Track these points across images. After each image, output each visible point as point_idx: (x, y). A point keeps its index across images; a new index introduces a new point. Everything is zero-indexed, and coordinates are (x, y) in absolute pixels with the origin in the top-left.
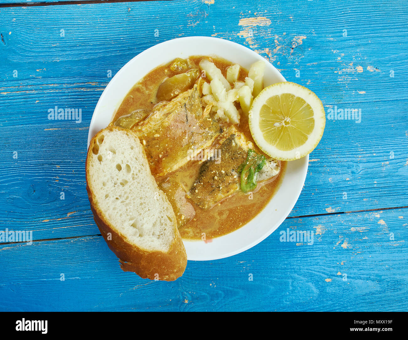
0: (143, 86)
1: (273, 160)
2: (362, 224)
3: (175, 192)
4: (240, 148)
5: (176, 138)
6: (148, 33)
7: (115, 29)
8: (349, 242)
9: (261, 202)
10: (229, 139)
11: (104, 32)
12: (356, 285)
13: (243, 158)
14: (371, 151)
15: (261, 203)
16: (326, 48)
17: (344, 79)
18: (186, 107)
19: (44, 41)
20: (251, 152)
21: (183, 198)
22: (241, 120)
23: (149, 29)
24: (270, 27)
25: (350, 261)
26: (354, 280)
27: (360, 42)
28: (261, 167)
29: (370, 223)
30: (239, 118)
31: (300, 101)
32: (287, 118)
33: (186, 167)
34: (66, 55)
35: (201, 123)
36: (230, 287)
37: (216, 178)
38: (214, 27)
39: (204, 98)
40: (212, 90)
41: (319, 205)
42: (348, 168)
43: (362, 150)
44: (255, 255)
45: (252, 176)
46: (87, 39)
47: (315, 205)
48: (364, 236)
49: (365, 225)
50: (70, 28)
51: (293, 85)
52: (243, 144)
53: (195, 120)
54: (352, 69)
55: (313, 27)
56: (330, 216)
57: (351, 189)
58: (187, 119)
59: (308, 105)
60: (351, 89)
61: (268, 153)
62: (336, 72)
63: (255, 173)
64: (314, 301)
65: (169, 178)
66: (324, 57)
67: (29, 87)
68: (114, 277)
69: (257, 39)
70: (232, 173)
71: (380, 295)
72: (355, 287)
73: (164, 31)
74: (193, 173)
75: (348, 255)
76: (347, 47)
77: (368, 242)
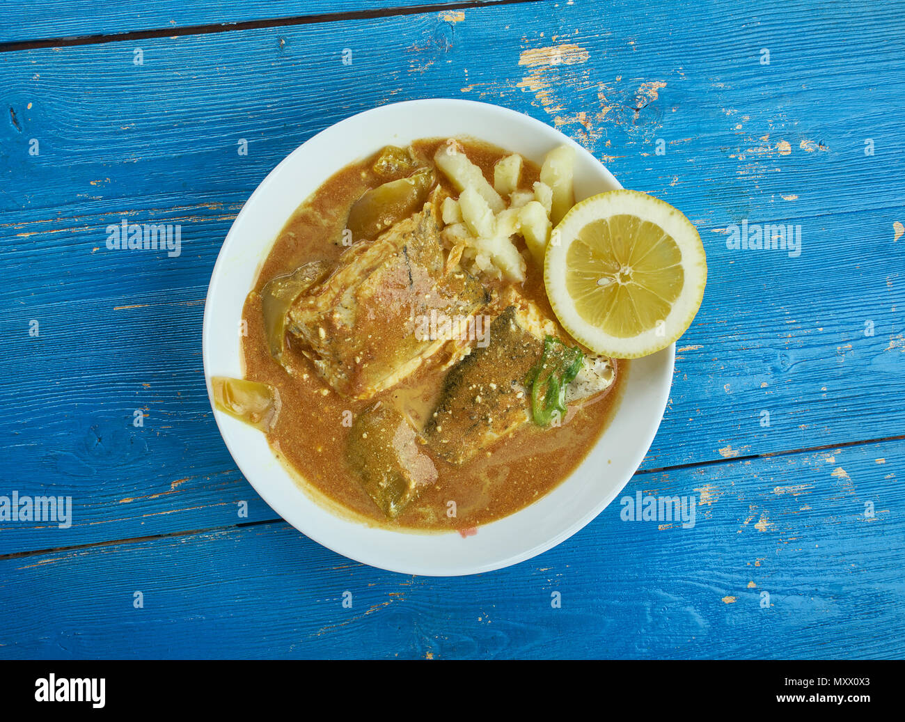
0: (315, 210)
1: (599, 356)
2: (797, 479)
3: (394, 433)
4: (528, 336)
5: (388, 321)
6: (325, 90)
7: (255, 87)
8: (770, 517)
9: (577, 445)
10: (502, 316)
11: (230, 94)
12: (787, 607)
13: (535, 356)
14: (812, 323)
15: (578, 447)
16: (710, 106)
17: (751, 171)
18: (407, 255)
19: (103, 120)
20: (552, 342)
21: (412, 443)
22: (527, 273)
23: (327, 82)
24: (588, 65)
25: (773, 559)
26: (783, 597)
27: (782, 89)
28: (573, 373)
29: (814, 477)
30: (524, 270)
31: (653, 230)
32: (625, 267)
33: (415, 379)
34: (151, 147)
35: (442, 285)
36: (521, 622)
37: (479, 399)
38: (466, 71)
39: (448, 231)
40: (463, 213)
41: (704, 443)
42: (765, 362)
43: (794, 321)
44: (571, 553)
45: (555, 393)
46: (194, 111)
47: (696, 442)
48: (802, 503)
49: (805, 480)
50: (157, 89)
51: (636, 196)
52: (533, 327)
53: (429, 281)
54: (767, 147)
55: (680, 62)
56: (728, 465)
57: (772, 405)
58: (411, 279)
59: (670, 238)
60: (767, 192)
61: (586, 343)
62: (732, 156)
63: (561, 385)
64: (700, 644)
65: (379, 403)
66: (706, 126)
67: (77, 220)
68: (275, 612)
69: (559, 93)
70: (512, 387)
71: (840, 626)
72: (787, 612)
73: (358, 85)
74: (431, 391)
75: (770, 546)
76: (754, 102)
77: (811, 516)
